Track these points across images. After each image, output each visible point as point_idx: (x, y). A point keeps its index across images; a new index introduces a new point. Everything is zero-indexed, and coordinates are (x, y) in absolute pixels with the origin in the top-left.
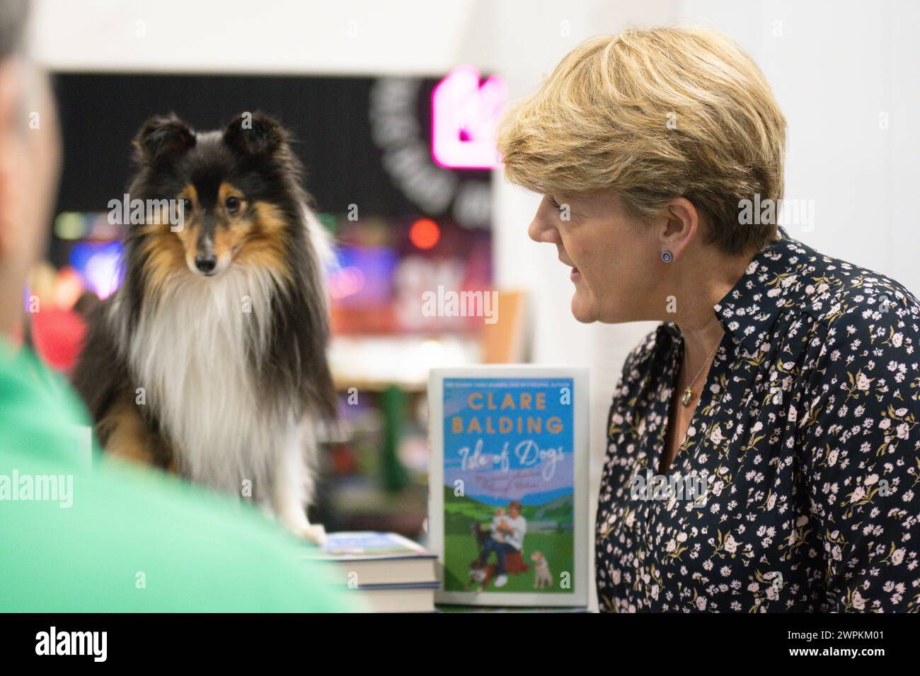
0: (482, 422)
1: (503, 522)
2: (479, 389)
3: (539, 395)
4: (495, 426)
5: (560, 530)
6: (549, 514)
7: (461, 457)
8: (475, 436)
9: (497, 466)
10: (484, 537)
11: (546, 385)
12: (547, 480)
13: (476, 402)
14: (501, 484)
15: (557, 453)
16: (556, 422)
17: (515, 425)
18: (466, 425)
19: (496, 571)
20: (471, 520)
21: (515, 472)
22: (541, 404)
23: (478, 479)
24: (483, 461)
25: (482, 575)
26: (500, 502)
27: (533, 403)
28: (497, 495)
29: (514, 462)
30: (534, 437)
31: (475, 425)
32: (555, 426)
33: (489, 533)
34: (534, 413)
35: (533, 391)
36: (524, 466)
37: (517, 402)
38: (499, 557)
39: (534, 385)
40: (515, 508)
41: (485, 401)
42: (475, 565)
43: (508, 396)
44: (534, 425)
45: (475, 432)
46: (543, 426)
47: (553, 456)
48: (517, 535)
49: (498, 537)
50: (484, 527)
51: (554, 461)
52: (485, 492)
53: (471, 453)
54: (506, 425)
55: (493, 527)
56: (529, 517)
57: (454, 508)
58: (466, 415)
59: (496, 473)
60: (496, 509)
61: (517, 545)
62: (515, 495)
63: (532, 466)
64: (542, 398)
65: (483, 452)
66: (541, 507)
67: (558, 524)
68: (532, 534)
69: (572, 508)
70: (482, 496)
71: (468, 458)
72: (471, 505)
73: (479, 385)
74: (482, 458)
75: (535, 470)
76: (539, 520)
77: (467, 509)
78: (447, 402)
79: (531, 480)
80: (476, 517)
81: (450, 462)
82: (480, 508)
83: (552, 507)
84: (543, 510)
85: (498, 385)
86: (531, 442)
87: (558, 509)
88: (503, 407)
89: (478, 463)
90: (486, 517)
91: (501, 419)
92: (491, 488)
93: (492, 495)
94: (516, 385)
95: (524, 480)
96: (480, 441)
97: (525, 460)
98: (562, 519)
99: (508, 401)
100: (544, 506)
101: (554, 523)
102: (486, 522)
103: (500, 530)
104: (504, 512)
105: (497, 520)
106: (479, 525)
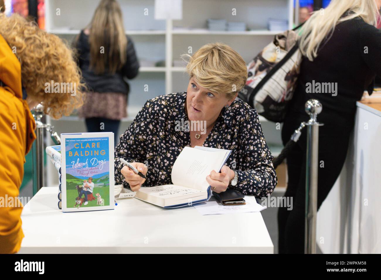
0: (79, 153)
1: (86, 184)
2: (78, 142)
3: (98, 143)
4: (83, 153)
5: (105, 186)
6: (102, 181)
7: (72, 164)
8: (77, 157)
9: (84, 166)
10: (80, 190)
11: (100, 140)
12: (101, 170)
13: (77, 146)
14: (86, 172)
15: (104, 161)
16: (103, 152)
17: (90, 154)
18: (73, 154)
19: (85, 200)
20: (76, 184)
21: (90, 168)
22: (99, 146)
23: (78, 171)
25: (80, 202)
26: (86, 178)
27: (96, 146)
28: (84, 176)
29: (90, 165)
30: (97, 156)
31: (76, 153)
32: (103, 153)
33: (82, 188)
34: (96, 149)
35: (96, 142)
36: (93, 166)
37: (91, 146)
38: (85, 196)
39: (96, 140)
40: (90, 180)
41: (80, 146)
42: (77, 199)
43: (88, 144)
44: (96, 153)
45: (76, 156)
46: (99, 153)
47: (102, 162)
48: (91, 188)
49: (85, 189)
50: (80, 186)
51: (103, 163)
52: (80, 175)
53: (76, 163)
54: (87, 153)
55: (83, 186)
56: (95, 182)
57: (70, 181)
58: (73, 150)
59: (84, 169)
60: (84, 180)
61: (91, 192)
62: (90, 175)
63: (96, 166)
64: (99, 144)
65: (79, 162)
66: (99, 179)
67: (104, 184)
68: (96, 188)
69: (109, 178)
70: (79, 176)
71: (74, 164)
72: (76, 180)
73: (78, 141)
74: (79, 164)
75: (97, 167)
76: (98, 183)
77: (74, 181)
78: (67, 146)
79: (96, 170)
80: (77, 183)
81: (68, 166)
82: (79, 180)
83: (102, 178)
84: (100, 180)
85: (84, 140)
86: (95, 158)
87: (104, 179)
88: (86, 148)
89: (78, 166)
90: (81, 183)
91: (86, 151)
92: (82, 174)
93: (83, 176)
94: (90, 140)
95: (93, 171)
96: (79, 159)
97: (93, 164)
98: (105, 182)
99: (88, 145)
100: (100, 178)
101: (103, 184)
102: (81, 185)
103: (85, 187)
104: (87, 181)
105: (85, 184)
106: (78, 186)
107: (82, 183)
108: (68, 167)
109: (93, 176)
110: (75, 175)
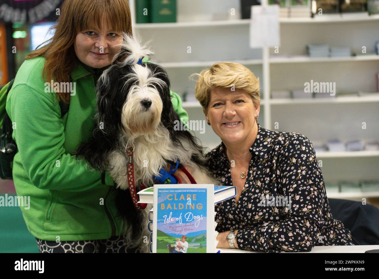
0: (173, 206)
1: (179, 243)
2: (171, 193)
3: (194, 195)
4: (177, 206)
5: (201, 247)
6: (197, 241)
7: (164, 219)
8: (170, 211)
9: (178, 222)
10: (172, 249)
11: (197, 191)
12: (196, 228)
13: (170, 198)
14: (180, 229)
15: (200, 217)
17: (185, 206)
18: (166, 206)
20: (167, 243)
21: (185, 224)
22: (195, 198)
23: (170, 227)
24: (172, 220)
26: (179, 236)
27: (192, 198)
28: (177, 233)
29: (184, 221)
30: (192, 211)
31: (169, 206)
32: (199, 206)
33: (174, 248)
34: (192, 201)
35: (192, 193)
36: (188, 222)
37: (186, 198)
39: (192, 191)
40: (184, 238)
41: (173, 197)
43: (182, 195)
44: (192, 206)
45: (169, 209)
46: (195, 207)
47: (199, 218)
48: (184, 249)
50: (172, 246)
51: (199, 219)
52: (173, 232)
53: (168, 217)
54: (181, 206)
55: (176, 246)
57: (161, 238)
58: (166, 202)
59: (177, 225)
60: (176, 239)
62: (184, 233)
63: (191, 222)
64: (195, 196)
65: (172, 217)
66: (193, 238)
67: (201, 244)
68: (190, 249)
69: (206, 238)
70: (171, 233)
71: (166, 219)
72: (167, 237)
73: (172, 191)
74: (172, 219)
75: (192, 224)
76: (193, 243)
77: (166, 238)
78: (159, 197)
79: (191, 227)
80: (169, 242)
81: (159, 220)
82: (171, 238)
83: (198, 238)
84: (195, 239)
85: (178, 191)
86: (190, 213)
87: (200, 239)
88: (180, 200)
89: (170, 221)
90: (173, 242)
91: (179, 204)
92: (175, 230)
93: (175, 233)
94: (185, 191)
95: (188, 227)
96: (171, 213)
97: (188, 220)
98: (202, 242)
99: (182, 197)
100: (195, 237)
101: (199, 244)
102: (173, 244)
103: (178, 247)
104: (180, 240)
105: (177, 243)
106: (170, 245)
107: (175, 241)
108: (159, 222)
109: (187, 234)
110: (166, 232)
